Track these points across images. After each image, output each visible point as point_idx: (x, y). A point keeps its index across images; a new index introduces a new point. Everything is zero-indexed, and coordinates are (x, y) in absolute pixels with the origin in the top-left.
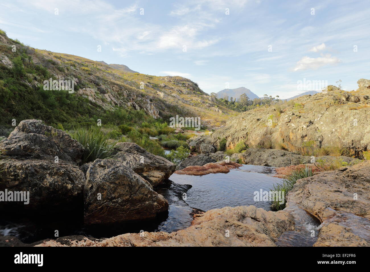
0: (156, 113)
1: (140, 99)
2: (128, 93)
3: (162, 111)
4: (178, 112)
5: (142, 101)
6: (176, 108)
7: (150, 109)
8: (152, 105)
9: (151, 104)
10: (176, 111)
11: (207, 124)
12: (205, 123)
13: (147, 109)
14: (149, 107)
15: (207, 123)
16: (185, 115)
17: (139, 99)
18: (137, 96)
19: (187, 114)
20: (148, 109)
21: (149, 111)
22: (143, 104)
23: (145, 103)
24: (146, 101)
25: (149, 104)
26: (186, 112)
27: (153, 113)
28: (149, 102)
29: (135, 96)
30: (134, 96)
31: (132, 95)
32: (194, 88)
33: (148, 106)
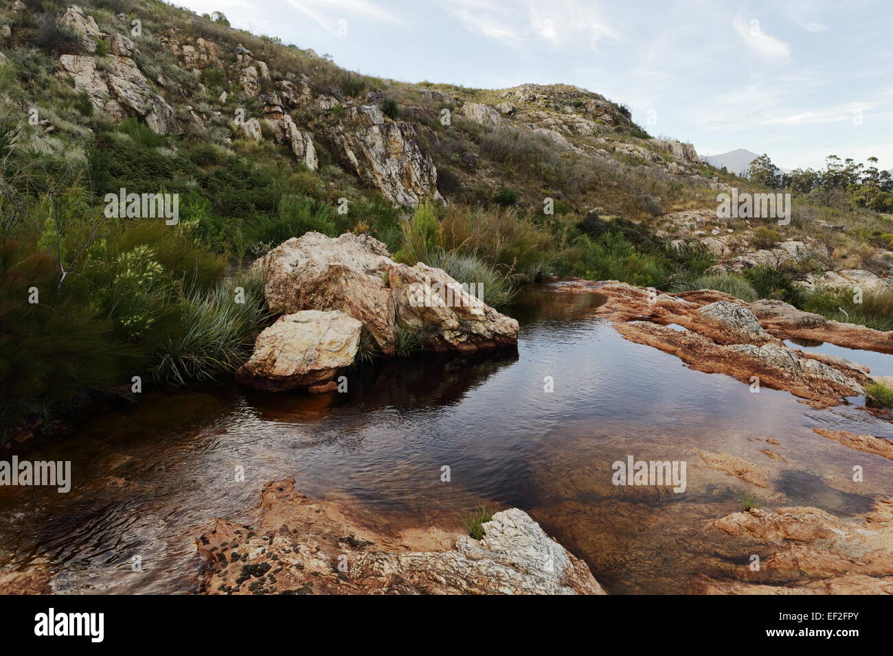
0: (414, 179)
1: (334, 102)
2: (266, 74)
3: (457, 172)
4: (545, 180)
5: (340, 113)
6: (536, 161)
7: (385, 157)
8: (396, 133)
9: (386, 130)
10: (537, 172)
11: (701, 236)
12: (692, 229)
13: (361, 155)
14: (379, 143)
15: (700, 228)
16: (584, 192)
17: (324, 105)
18: (316, 91)
19: (594, 189)
20: (372, 154)
21: (377, 167)
22: (341, 128)
23: (353, 126)
24: (360, 112)
25: (376, 129)
26: (587, 179)
27: (397, 180)
28: (379, 118)
29: (307, 91)
30: (299, 92)
31: (285, 83)
32: (619, 118)
33: (368, 139)
